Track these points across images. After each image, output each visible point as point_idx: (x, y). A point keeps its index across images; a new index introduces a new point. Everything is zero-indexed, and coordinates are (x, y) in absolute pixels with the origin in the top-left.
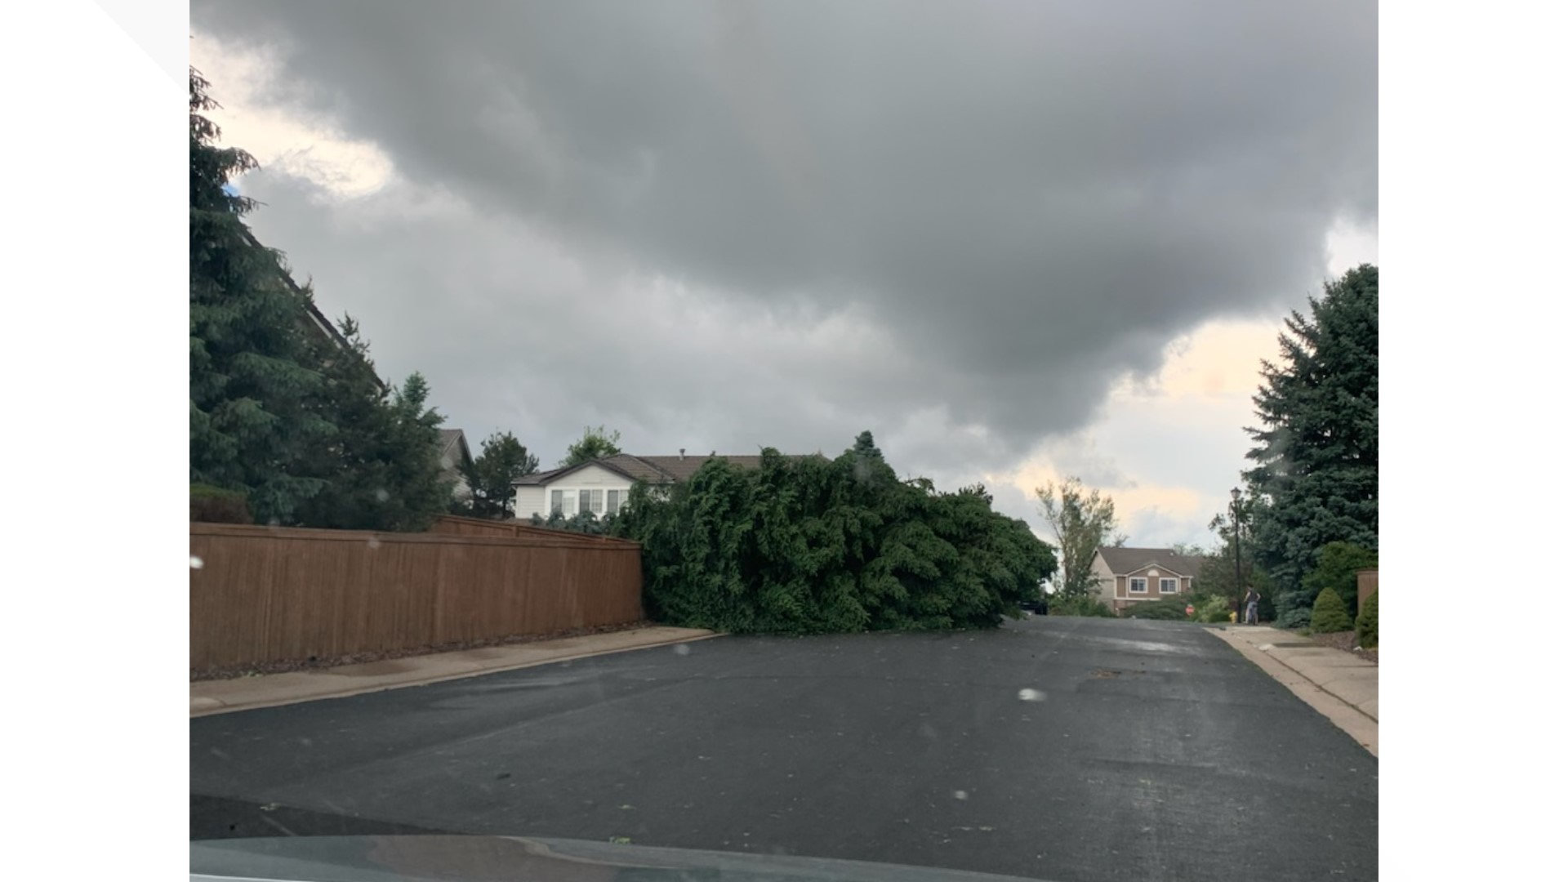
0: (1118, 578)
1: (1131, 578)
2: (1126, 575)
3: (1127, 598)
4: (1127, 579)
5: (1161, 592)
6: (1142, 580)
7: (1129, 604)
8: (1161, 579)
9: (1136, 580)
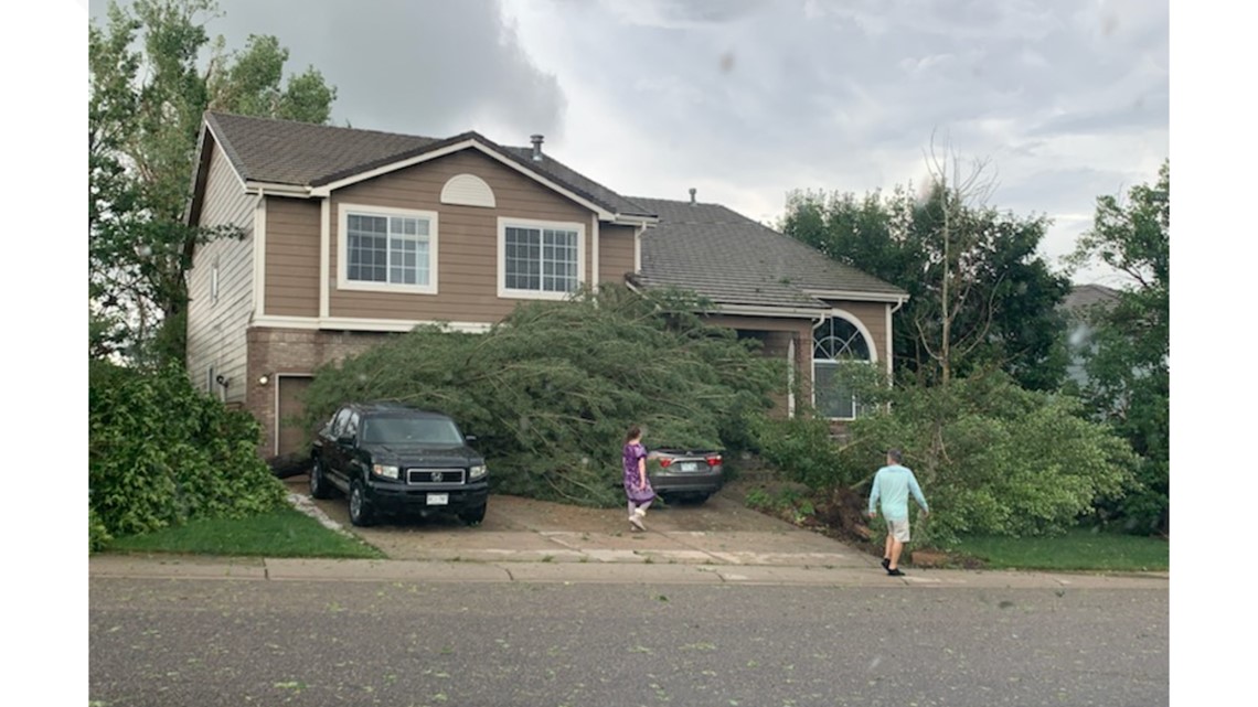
0: (269, 198)
1: (346, 209)
2: (323, 191)
3: (326, 321)
4: (326, 208)
5: (503, 291)
6: (410, 226)
7: (338, 353)
8: (503, 223)
9: (380, 223)
